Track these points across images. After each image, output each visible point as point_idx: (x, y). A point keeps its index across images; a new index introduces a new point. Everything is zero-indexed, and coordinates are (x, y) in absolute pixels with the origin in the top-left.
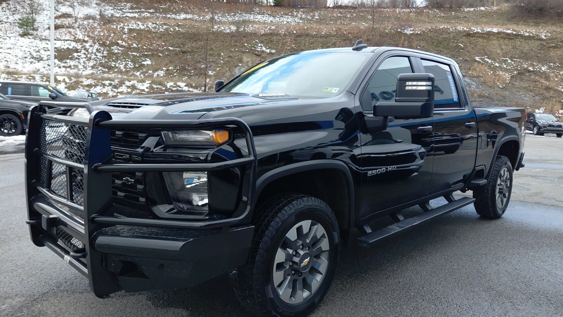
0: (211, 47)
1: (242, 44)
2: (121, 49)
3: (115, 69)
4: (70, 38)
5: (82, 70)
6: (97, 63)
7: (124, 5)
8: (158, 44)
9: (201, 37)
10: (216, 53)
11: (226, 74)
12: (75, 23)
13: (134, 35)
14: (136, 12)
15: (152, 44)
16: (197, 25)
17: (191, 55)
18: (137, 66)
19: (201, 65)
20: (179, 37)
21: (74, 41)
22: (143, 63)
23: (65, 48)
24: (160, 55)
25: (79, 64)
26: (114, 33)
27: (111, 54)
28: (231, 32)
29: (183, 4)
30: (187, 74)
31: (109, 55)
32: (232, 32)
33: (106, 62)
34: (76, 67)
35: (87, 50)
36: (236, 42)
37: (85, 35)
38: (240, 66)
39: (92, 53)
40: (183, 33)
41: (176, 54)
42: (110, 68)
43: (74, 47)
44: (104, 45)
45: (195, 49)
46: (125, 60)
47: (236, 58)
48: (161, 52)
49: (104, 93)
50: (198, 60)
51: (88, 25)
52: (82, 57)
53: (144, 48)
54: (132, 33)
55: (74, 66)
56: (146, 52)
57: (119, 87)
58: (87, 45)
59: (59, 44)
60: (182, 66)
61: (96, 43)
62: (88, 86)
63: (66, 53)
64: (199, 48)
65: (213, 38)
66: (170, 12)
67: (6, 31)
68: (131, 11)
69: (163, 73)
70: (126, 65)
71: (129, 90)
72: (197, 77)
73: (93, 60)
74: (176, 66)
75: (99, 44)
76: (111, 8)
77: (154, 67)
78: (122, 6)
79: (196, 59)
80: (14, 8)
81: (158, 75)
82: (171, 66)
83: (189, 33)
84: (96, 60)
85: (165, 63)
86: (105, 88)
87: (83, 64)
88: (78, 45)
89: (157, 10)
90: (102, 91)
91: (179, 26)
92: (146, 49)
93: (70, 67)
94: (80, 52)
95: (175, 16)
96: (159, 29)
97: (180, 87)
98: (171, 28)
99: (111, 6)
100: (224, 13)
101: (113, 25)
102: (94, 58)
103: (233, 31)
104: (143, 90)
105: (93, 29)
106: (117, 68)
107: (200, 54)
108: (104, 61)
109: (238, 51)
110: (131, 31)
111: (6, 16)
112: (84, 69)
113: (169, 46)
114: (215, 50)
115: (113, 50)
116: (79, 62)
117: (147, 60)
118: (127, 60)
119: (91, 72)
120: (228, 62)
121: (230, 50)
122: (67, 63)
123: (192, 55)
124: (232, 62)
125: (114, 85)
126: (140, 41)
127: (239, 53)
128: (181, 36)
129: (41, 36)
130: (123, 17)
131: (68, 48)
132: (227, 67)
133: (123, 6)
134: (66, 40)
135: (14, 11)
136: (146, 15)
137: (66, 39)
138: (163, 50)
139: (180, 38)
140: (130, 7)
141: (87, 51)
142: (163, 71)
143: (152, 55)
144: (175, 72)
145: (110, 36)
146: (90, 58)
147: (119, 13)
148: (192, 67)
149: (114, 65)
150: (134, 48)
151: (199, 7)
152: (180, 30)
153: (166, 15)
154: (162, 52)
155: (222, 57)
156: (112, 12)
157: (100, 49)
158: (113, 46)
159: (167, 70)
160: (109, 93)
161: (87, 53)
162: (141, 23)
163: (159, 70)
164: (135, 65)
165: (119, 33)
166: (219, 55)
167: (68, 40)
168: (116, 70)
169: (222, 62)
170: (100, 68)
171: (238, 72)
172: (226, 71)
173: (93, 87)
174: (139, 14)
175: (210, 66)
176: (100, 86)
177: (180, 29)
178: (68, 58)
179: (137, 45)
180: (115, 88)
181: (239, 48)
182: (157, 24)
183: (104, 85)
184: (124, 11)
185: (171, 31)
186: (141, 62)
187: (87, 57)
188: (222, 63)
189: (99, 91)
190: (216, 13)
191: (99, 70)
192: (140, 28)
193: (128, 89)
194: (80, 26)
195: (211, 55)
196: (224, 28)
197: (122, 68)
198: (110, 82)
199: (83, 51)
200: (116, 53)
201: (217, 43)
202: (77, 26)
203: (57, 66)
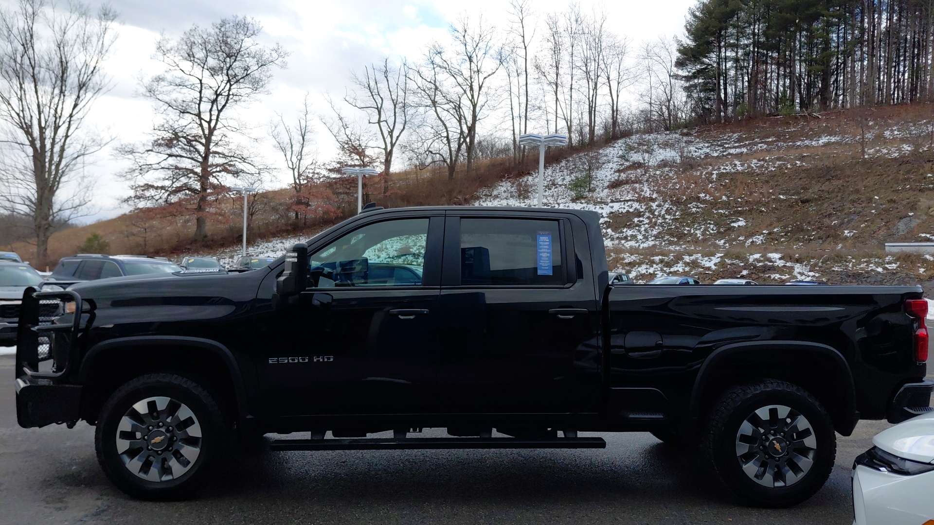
0: (856, 188)
1: (922, 174)
2: (702, 206)
3: (688, 237)
4: (633, 197)
5: (640, 241)
6: (664, 230)
7: (729, 136)
8: (761, 193)
9: (839, 172)
10: (863, 198)
11: (878, 233)
12: (643, 175)
13: (725, 182)
14: (744, 146)
15: (751, 193)
16: (835, 153)
17: (816, 205)
18: (722, 230)
19: (832, 221)
20: (800, 177)
21: (637, 201)
22: (732, 225)
23: (624, 211)
24: (763, 209)
25: (639, 233)
26: (696, 183)
27: (686, 214)
28: (901, 157)
29: (827, 120)
30: (804, 237)
31: (682, 217)
32: (903, 157)
33: (677, 228)
34: (634, 237)
35: (652, 212)
36: (908, 172)
37: (653, 191)
38: (910, 216)
39: (659, 216)
40: (807, 170)
41: (791, 206)
42: (681, 236)
43: (635, 209)
44: (678, 202)
45: (826, 194)
46: (706, 223)
47: (904, 202)
48: (764, 205)
49: (650, 274)
50: (828, 213)
51: (661, 176)
52: (645, 223)
53: (738, 201)
54: (722, 179)
55: (632, 236)
56: (740, 207)
57: (673, 265)
58: (654, 205)
59: (616, 207)
60: (797, 225)
61: (667, 201)
62: (630, 264)
63: (624, 218)
64: (833, 192)
65: (863, 171)
66: (802, 136)
67: (558, 196)
68: (736, 145)
69: (762, 238)
70: (706, 229)
71: (687, 269)
72: (821, 242)
73: (658, 225)
74: (786, 226)
75: (671, 201)
76: (706, 145)
77: (749, 230)
78: (724, 140)
79: (825, 211)
80: (574, 165)
81: (753, 242)
82: (778, 227)
83: (819, 167)
84: (662, 226)
85: (769, 223)
86: (653, 267)
87: (643, 233)
88: (641, 206)
89: (779, 137)
90: (647, 272)
91: (802, 158)
92: (741, 203)
93: (626, 238)
94: (644, 215)
95: (810, 142)
96: (767, 169)
97: (771, 262)
98: (789, 164)
99: (708, 142)
100: (907, 122)
101: (697, 170)
102: (661, 223)
103: (905, 154)
104: (709, 268)
105: (667, 179)
106: (691, 235)
107: (834, 201)
108: (673, 227)
109: (910, 189)
110: (721, 176)
111: (562, 177)
112: (644, 240)
113: (780, 194)
114: (862, 191)
115: (690, 208)
116: (639, 231)
117: (739, 220)
118: (709, 221)
119: (653, 243)
120: (887, 211)
121: (892, 189)
122: (624, 232)
123: (818, 205)
124: (896, 211)
125: (667, 263)
126: (734, 191)
127: (911, 192)
128: (803, 175)
129: (597, 198)
130: (723, 155)
131: (628, 211)
132: (882, 219)
133: (726, 139)
134: (627, 201)
135: (572, 170)
136: (761, 147)
137: (628, 198)
138: (768, 203)
139: (800, 179)
140: (736, 139)
141: (653, 214)
142: (762, 236)
143: (749, 211)
144: (782, 236)
145: (688, 188)
146: (655, 224)
147: (719, 150)
148: (814, 225)
149: (688, 230)
150: (723, 202)
151: (857, 120)
152: (803, 166)
153: (794, 142)
154: (766, 204)
155: (875, 203)
156: (708, 150)
157: (671, 209)
158: (691, 204)
159: (769, 234)
160: (657, 274)
161: (651, 216)
162: (739, 163)
163: (756, 235)
164: (719, 229)
165: (702, 182)
166: (870, 200)
167: (630, 200)
168: (689, 239)
169: (873, 211)
170: (667, 237)
171: (904, 227)
172: (879, 228)
173: (637, 266)
174: (749, 147)
175: (849, 222)
176: (647, 264)
177: (804, 164)
178: (625, 226)
179: (728, 197)
180: (667, 267)
181: (912, 183)
182: (766, 161)
183: (652, 263)
184: (727, 146)
185: (787, 168)
186: (729, 224)
187: (651, 222)
188: (873, 213)
189: (644, 271)
190: (888, 126)
191: (664, 241)
192: (738, 170)
193: (686, 267)
194: (649, 178)
195: (853, 202)
196: (887, 151)
197: (699, 235)
198: (660, 257)
199: (647, 214)
200: (693, 214)
201: (868, 179)
202: (645, 179)
203: (610, 238)
